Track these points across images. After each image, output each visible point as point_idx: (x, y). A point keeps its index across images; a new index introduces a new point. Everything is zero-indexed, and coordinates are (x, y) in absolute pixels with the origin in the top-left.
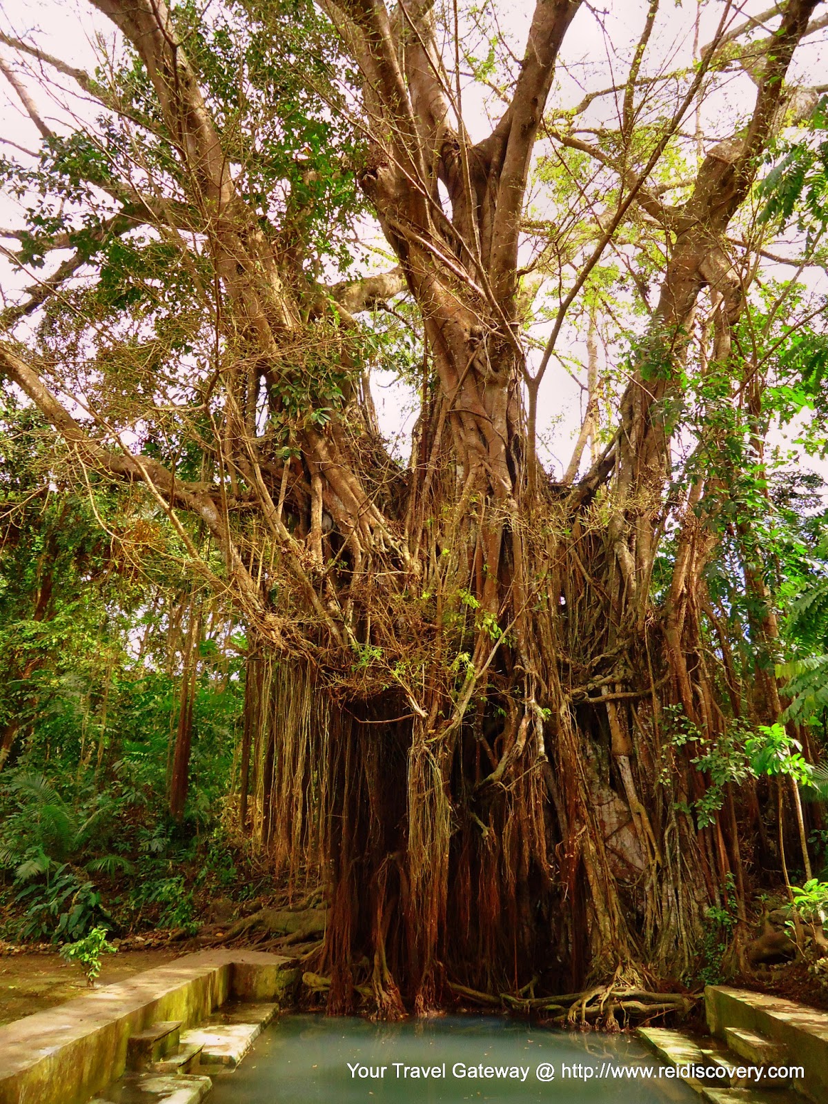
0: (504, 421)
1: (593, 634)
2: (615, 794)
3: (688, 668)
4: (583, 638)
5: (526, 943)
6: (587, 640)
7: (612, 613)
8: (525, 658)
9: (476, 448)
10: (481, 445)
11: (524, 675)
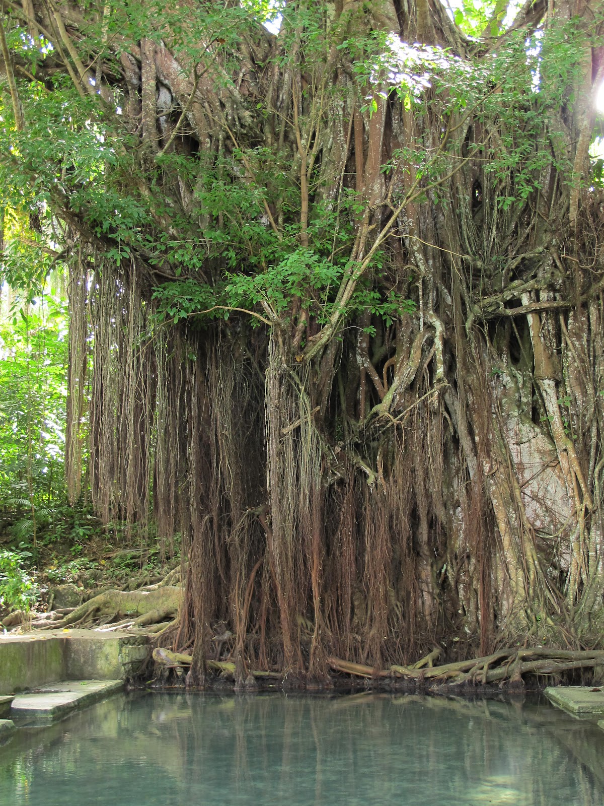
2: (538, 430)
4: (503, 238)
5: (427, 613)
8: (419, 256)
11: (418, 279)
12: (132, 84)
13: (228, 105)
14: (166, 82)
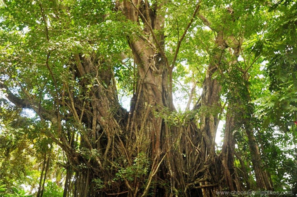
0: (161, 86)
1: (196, 165)
3: (231, 174)
4: (192, 167)
6: (194, 168)
7: (202, 157)
8: (171, 171)
9: (152, 96)
10: (153, 94)
11: (170, 177)
12: (90, 123)
13: (116, 129)
14: (99, 122)
